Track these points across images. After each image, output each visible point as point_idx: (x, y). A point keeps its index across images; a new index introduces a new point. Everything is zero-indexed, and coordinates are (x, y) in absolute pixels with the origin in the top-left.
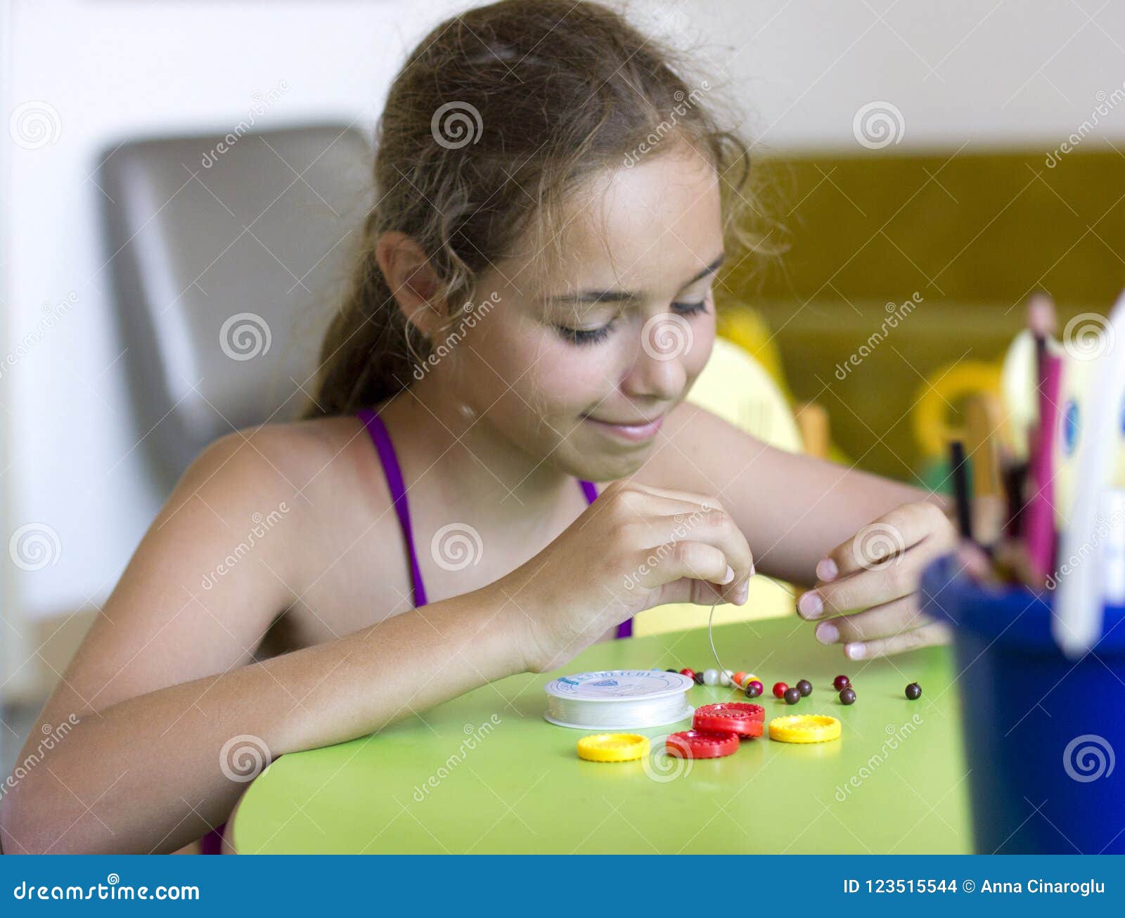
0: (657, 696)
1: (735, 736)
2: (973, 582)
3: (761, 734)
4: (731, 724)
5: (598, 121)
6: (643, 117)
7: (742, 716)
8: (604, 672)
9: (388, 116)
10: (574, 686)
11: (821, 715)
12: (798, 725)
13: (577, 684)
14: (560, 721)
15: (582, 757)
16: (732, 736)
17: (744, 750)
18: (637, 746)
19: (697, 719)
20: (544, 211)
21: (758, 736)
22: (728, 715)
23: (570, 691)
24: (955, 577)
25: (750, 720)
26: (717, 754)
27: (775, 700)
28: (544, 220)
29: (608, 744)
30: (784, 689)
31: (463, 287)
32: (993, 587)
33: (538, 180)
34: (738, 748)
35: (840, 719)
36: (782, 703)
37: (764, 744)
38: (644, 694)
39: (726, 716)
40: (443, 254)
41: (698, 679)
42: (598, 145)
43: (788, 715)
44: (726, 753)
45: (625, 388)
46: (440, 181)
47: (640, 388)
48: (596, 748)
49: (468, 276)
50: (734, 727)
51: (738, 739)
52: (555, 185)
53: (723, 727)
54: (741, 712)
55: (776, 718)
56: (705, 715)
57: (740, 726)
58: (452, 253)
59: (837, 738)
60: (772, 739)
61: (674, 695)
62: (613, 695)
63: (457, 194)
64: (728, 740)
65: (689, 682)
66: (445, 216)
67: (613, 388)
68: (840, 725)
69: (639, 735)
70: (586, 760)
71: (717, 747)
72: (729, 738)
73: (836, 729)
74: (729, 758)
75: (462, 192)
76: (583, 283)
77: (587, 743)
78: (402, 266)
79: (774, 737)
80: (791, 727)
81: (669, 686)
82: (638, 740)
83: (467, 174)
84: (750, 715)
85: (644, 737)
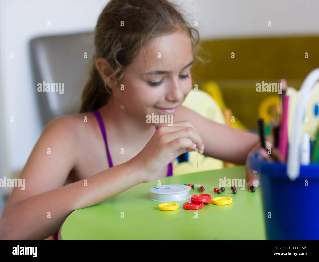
0: (180, 192)
1: (203, 203)
2: (265, 159)
3: (210, 202)
4: (202, 200)
5: (156, 23)
6: (169, 22)
7: (205, 197)
8: (166, 185)
9: (98, 26)
10: (158, 190)
11: (227, 197)
12: (220, 200)
13: (159, 189)
14: (154, 199)
15: (159, 209)
16: (202, 203)
17: (205, 207)
18: (175, 206)
19: (192, 198)
20: (143, 49)
21: (209, 203)
22: (201, 197)
23: (156, 191)
24: (260, 158)
25: (207, 199)
26: (197, 208)
27: (215, 193)
28: (143, 51)
29: (167, 206)
30: (217, 190)
31: (120, 71)
32: (270, 161)
33: (140, 40)
34: (203, 207)
35: (232, 198)
36: (216, 194)
37: (211, 205)
38: (177, 191)
39: (200, 198)
40: (115, 63)
41: (193, 187)
42: (157, 30)
43: (218, 197)
44: (200, 208)
45: (167, 99)
46: (113, 42)
47: (171, 98)
48: (164, 207)
49: (122, 68)
50: (202, 201)
51: (203, 204)
52: (145, 41)
53: (199, 201)
54: (204, 196)
55: (214, 198)
56: (194, 197)
57: (204, 200)
58: (117, 62)
59: (232, 203)
60: (213, 204)
61: (186, 192)
62: (169, 192)
63: (118, 45)
64: (200, 204)
65: (190, 188)
66: (115, 51)
67: (163, 99)
68: (232, 200)
69: (175, 203)
70: (161, 210)
71: (197, 207)
72: (201, 204)
73: (231, 201)
74: (201, 209)
75: (119, 45)
76: (154, 69)
77: (161, 206)
78: (103, 67)
79: (214, 203)
80: (218, 200)
81: (184, 189)
82: (175, 205)
83: (121, 39)
84: (207, 197)
85: (177, 204)
